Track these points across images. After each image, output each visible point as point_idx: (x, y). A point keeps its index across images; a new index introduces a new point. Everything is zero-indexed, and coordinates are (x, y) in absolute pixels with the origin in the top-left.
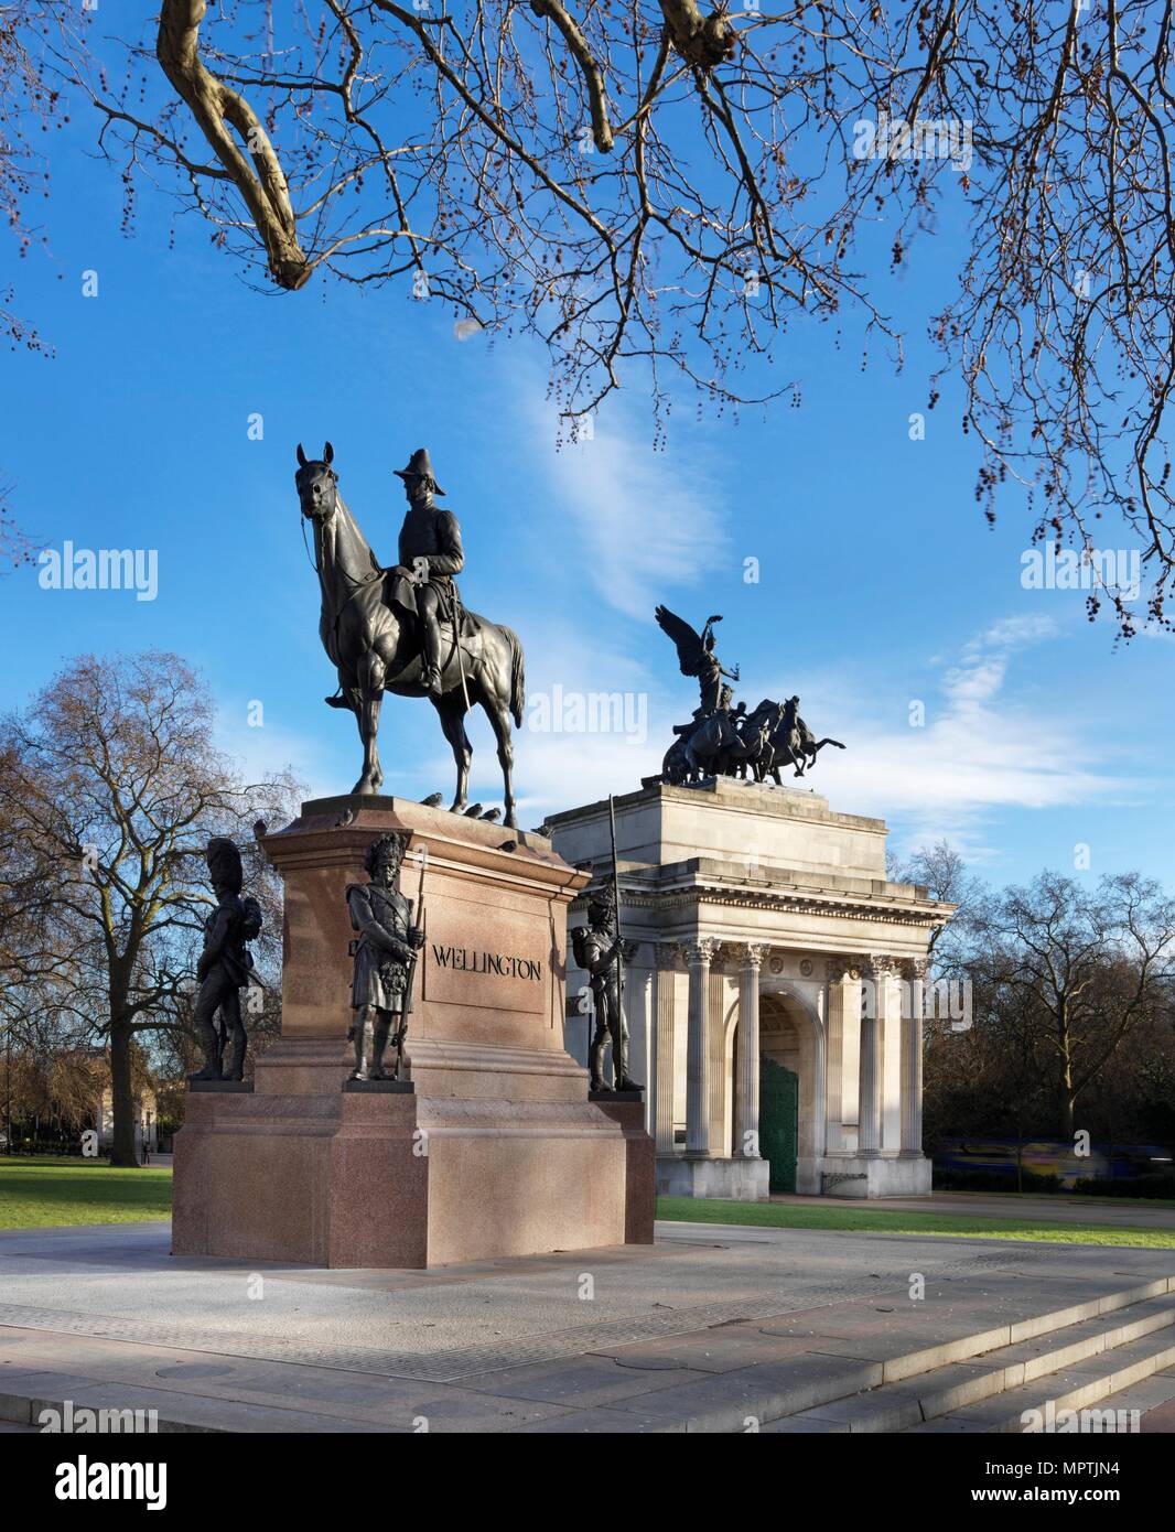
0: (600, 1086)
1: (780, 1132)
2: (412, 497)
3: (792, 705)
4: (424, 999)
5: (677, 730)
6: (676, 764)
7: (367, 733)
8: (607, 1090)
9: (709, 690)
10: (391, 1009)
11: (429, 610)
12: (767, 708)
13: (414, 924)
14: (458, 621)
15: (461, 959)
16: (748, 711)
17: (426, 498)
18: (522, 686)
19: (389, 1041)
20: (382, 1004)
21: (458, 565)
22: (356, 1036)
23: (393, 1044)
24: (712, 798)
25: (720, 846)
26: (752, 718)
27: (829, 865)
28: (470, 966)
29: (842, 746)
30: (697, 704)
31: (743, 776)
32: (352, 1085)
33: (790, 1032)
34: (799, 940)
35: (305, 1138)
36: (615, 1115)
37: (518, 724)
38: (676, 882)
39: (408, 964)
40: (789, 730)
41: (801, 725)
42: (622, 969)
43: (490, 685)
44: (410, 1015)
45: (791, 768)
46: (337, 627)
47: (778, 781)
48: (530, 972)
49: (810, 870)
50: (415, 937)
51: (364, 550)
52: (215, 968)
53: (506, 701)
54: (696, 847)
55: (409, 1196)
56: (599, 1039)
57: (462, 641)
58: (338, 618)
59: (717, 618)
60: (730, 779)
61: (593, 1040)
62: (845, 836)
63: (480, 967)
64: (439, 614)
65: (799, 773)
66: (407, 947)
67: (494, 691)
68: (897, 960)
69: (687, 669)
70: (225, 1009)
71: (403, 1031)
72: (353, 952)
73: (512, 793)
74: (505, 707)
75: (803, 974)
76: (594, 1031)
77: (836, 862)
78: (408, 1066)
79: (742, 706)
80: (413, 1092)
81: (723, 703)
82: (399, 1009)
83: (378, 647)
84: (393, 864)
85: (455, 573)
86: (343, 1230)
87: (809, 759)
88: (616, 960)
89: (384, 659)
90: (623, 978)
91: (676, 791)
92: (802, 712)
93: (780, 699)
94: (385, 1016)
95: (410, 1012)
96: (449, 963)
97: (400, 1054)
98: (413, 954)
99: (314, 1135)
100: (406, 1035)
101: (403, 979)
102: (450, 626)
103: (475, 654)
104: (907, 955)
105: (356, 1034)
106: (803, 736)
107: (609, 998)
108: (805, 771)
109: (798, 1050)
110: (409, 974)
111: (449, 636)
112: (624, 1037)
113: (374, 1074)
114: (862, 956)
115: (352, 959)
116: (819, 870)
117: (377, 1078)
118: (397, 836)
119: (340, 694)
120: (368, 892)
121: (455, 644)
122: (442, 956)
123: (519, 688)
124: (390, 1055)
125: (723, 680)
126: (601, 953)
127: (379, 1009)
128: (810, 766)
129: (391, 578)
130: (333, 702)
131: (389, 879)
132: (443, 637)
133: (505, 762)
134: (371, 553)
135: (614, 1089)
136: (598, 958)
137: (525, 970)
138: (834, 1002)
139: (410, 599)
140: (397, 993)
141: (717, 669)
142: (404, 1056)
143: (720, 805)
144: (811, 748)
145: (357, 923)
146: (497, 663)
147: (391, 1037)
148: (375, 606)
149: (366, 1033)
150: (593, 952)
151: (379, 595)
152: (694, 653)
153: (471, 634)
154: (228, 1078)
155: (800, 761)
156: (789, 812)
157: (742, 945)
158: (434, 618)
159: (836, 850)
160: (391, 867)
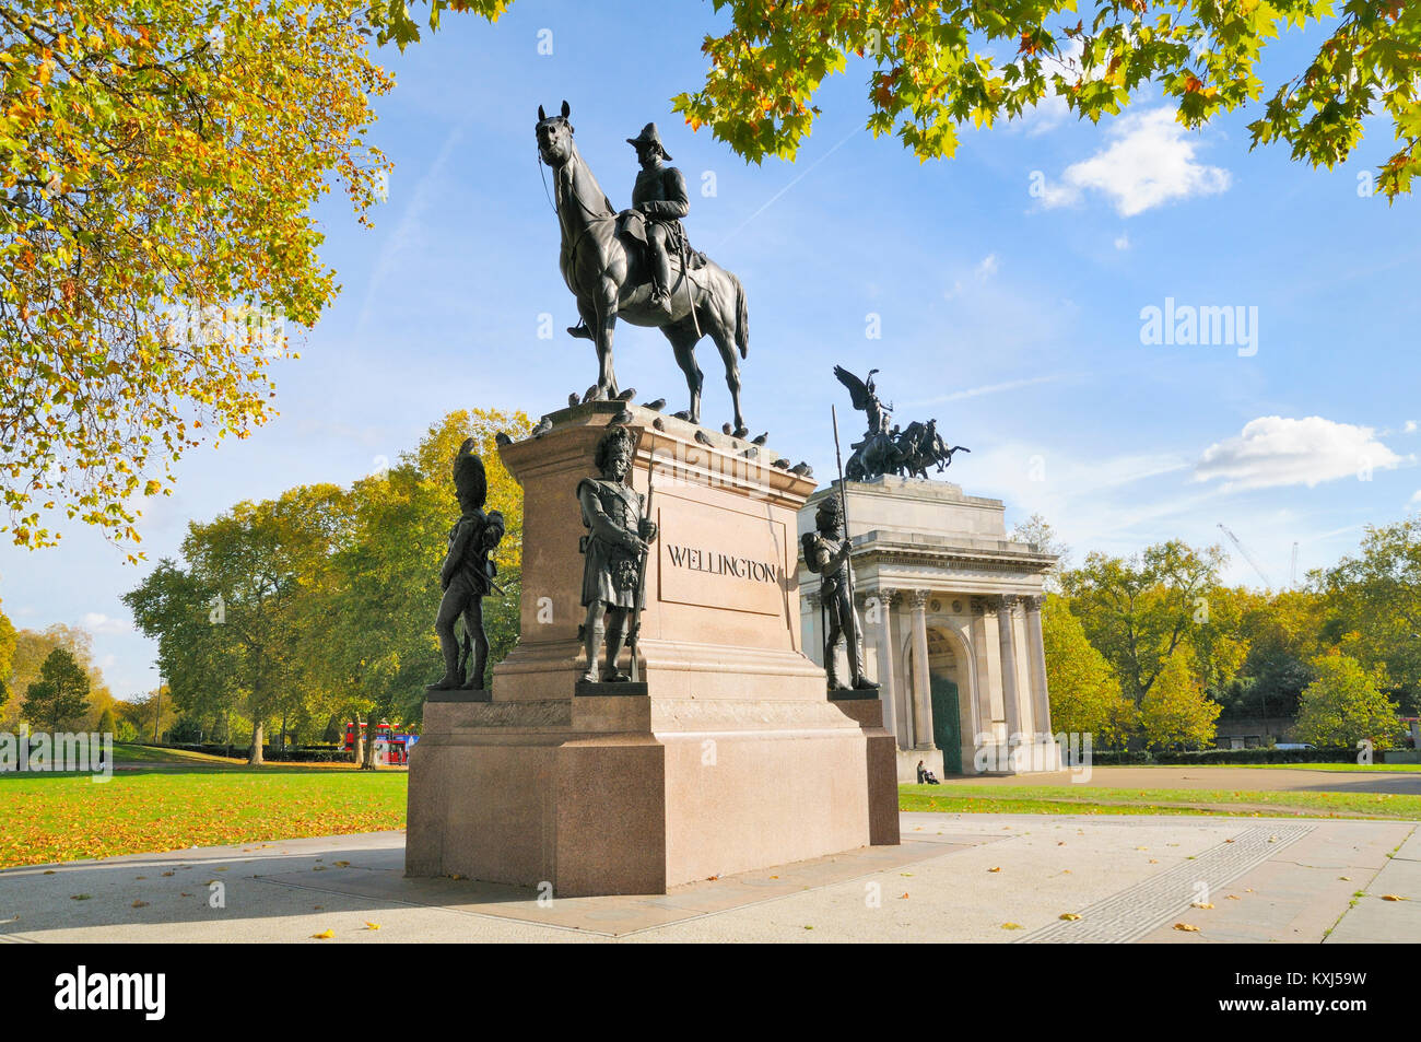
0: (837, 686)
1: (947, 728)
2: (642, 161)
3: (931, 424)
4: (659, 599)
5: (853, 447)
6: (855, 469)
7: (603, 349)
8: (843, 689)
9: (874, 418)
10: (622, 605)
11: (658, 240)
12: (915, 427)
13: (644, 516)
14: (685, 256)
15: (697, 559)
16: (901, 431)
17: (655, 160)
18: (746, 323)
19: (623, 641)
20: (613, 599)
21: (684, 209)
22: (586, 636)
23: (627, 644)
24: (881, 489)
25: (890, 523)
26: (905, 434)
27: (967, 533)
28: (705, 566)
29: (968, 451)
30: (866, 428)
31: (902, 474)
32: (583, 688)
33: (950, 654)
34: (952, 586)
35: (535, 749)
36: (851, 713)
37: (744, 356)
38: (861, 548)
39: (640, 556)
40: (932, 442)
41: (940, 440)
42: (852, 572)
43: (718, 315)
44: (642, 613)
45: (935, 467)
46: (574, 258)
47: (925, 476)
48: (765, 575)
49: (954, 536)
50: (647, 530)
51: (599, 196)
52: (458, 577)
53: (732, 330)
54: (873, 524)
55: (644, 810)
56: (833, 641)
57: (689, 272)
58: (575, 249)
59: (876, 371)
60: (892, 476)
61: (827, 641)
62: (976, 512)
63: (716, 568)
64: (667, 244)
65: (941, 470)
66: (638, 539)
67: (720, 319)
68: (1020, 598)
69: (857, 406)
70: (468, 617)
71: (634, 629)
72: (585, 548)
73: (741, 414)
74: (731, 337)
75: (955, 611)
76: (828, 632)
77: (971, 531)
78: (643, 667)
79: (897, 427)
80: (646, 693)
81: (884, 425)
82: (631, 605)
83: (610, 273)
84: (624, 458)
85: (682, 216)
86: (573, 851)
87: (947, 461)
88: (845, 562)
89: (617, 282)
90: (853, 579)
91: (857, 486)
92: (938, 430)
93: (923, 421)
94: (616, 613)
95: (643, 609)
96: (685, 562)
97: (633, 653)
98: (644, 546)
99: (545, 745)
100: (638, 633)
101: (634, 573)
102: (678, 258)
103: (702, 285)
104: (1028, 594)
105: (586, 633)
106: (941, 444)
107: (841, 599)
108: (944, 468)
109: (955, 666)
110: (640, 568)
111: (678, 266)
112: (858, 635)
113: (607, 677)
114: (996, 595)
115: (583, 556)
116: (960, 536)
117: (610, 680)
118: (627, 430)
119: (581, 326)
120: (598, 485)
121: (683, 273)
122: (677, 556)
123: (743, 323)
124: (622, 656)
125: (881, 411)
126: (832, 556)
127: (610, 607)
128: (947, 465)
129: (623, 219)
130: (575, 332)
131: (620, 473)
132: (671, 264)
133: (733, 385)
134: (606, 200)
135: (851, 688)
136: (828, 561)
137: (759, 572)
138: (978, 631)
139: (641, 231)
140: (627, 588)
141: (878, 404)
142: (638, 657)
143: (888, 495)
144: (947, 454)
145: (587, 519)
146: (723, 297)
147: (624, 637)
148: (608, 237)
149: (596, 631)
150: (822, 556)
151: (613, 228)
152: (862, 395)
153: (697, 267)
154: (469, 688)
155: (940, 462)
156: (936, 499)
157: (914, 591)
158: (662, 247)
159: (971, 522)
160: (621, 461)
